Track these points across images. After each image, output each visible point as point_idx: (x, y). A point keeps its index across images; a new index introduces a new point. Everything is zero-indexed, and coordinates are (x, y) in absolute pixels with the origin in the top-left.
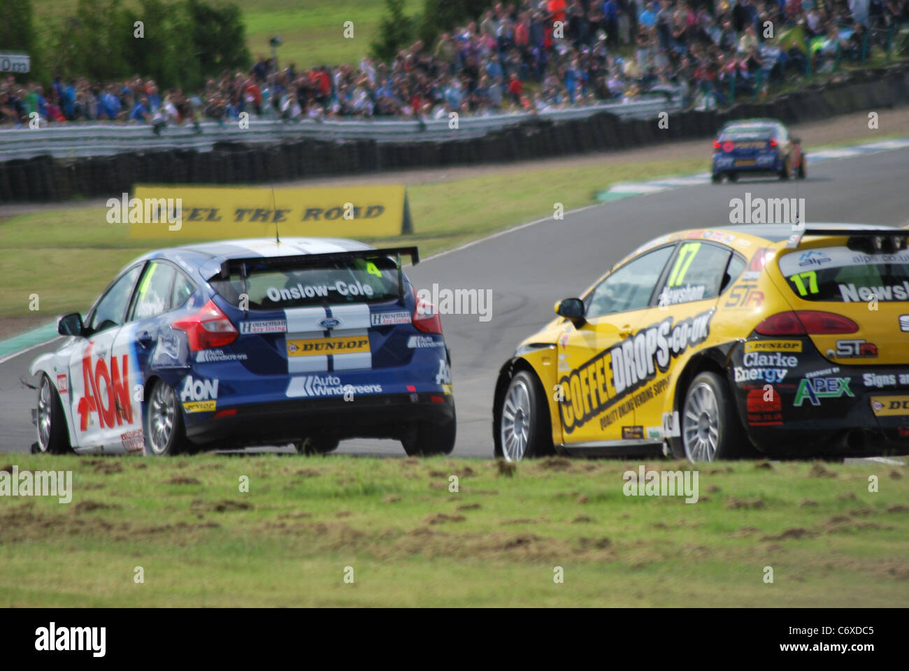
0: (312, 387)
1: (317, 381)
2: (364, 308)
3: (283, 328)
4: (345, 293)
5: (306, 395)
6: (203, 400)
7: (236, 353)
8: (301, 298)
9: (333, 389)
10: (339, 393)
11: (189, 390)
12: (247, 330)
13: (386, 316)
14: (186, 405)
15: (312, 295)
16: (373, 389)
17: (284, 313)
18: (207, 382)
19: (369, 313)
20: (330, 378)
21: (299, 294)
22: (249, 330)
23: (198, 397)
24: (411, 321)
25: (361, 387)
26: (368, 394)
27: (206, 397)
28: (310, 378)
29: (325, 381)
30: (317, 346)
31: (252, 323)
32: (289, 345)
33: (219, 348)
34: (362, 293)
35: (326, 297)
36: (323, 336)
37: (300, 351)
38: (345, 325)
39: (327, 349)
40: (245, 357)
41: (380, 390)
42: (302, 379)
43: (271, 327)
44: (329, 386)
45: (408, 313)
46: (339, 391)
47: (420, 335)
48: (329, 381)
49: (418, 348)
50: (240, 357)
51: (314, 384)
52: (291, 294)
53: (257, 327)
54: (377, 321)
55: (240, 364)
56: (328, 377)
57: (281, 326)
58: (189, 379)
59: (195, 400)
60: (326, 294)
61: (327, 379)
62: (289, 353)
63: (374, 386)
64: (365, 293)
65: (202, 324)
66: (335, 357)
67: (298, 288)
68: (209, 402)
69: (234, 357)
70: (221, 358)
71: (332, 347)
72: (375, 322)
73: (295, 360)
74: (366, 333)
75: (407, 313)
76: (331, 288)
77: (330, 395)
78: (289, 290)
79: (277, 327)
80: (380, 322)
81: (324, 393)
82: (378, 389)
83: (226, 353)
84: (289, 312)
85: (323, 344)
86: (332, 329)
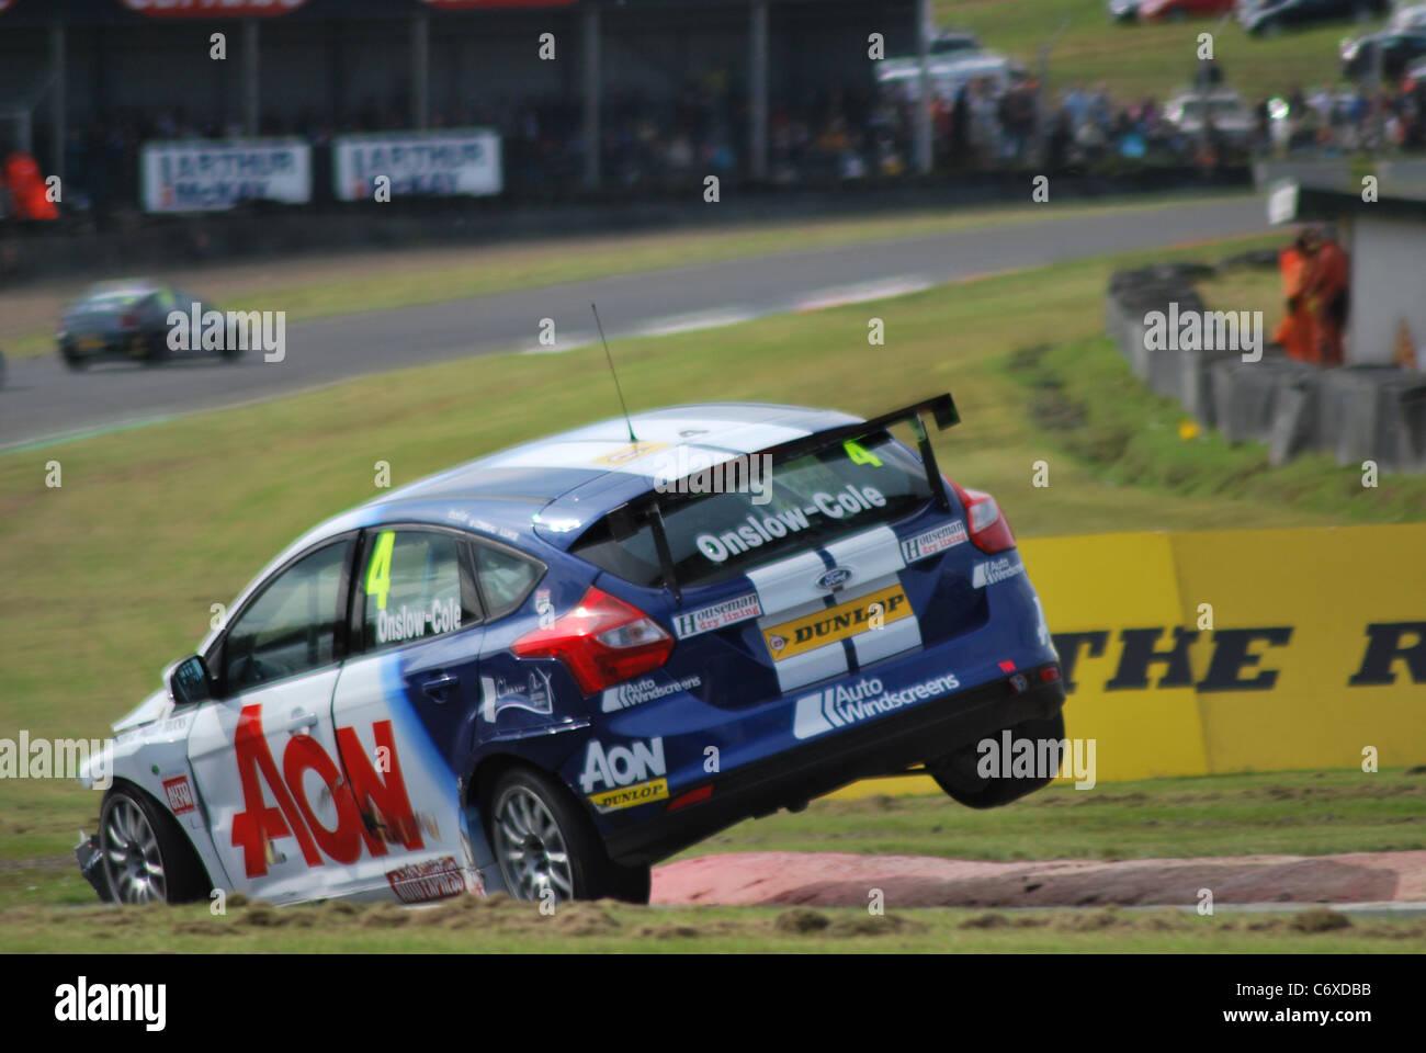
0: (835, 708)
1: (842, 695)
2: (883, 534)
3: (755, 609)
4: (837, 513)
5: (830, 727)
6: (636, 782)
7: (679, 677)
8: (765, 543)
9: (875, 703)
10: (887, 709)
11: (597, 768)
12: (688, 629)
13: (926, 540)
14: (597, 800)
15: (782, 533)
16: (943, 684)
17: (748, 581)
18: (639, 747)
19: (896, 541)
20: (864, 684)
21: (755, 536)
22: (693, 629)
23: (624, 779)
24: (967, 539)
25: (921, 687)
26: (937, 695)
27: (642, 775)
28: (829, 693)
29: (855, 691)
30: (818, 626)
31: (696, 613)
32: (769, 640)
33: (644, 675)
34: (868, 507)
35: (806, 529)
36: (824, 607)
37: (791, 644)
38: (861, 574)
39: (837, 629)
40: (696, 681)
41: (956, 684)
42: (815, 699)
43: (733, 612)
44: (866, 700)
45: (959, 522)
46: (886, 704)
47: (989, 560)
48: (862, 689)
49: (992, 585)
50: (687, 684)
51: (838, 704)
52: (745, 540)
53: (705, 620)
54: (914, 553)
55: (691, 699)
56: (859, 683)
57: (750, 607)
58: (594, 749)
59: (618, 786)
60: (805, 524)
61: (858, 688)
62: (773, 653)
63: (943, 680)
64: (871, 504)
65: (597, 638)
66: (857, 641)
67: (749, 525)
68: (650, 784)
69: (676, 686)
70: (652, 695)
71: (846, 623)
72: (910, 558)
73: (791, 665)
74: (896, 581)
75: (957, 523)
76: (810, 510)
77: (873, 717)
78: (737, 533)
79: (744, 609)
80: (918, 555)
81: (861, 716)
82: (950, 682)
83: (660, 682)
84: (757, 576)
85: (828, 622)
86: (840, 588)
